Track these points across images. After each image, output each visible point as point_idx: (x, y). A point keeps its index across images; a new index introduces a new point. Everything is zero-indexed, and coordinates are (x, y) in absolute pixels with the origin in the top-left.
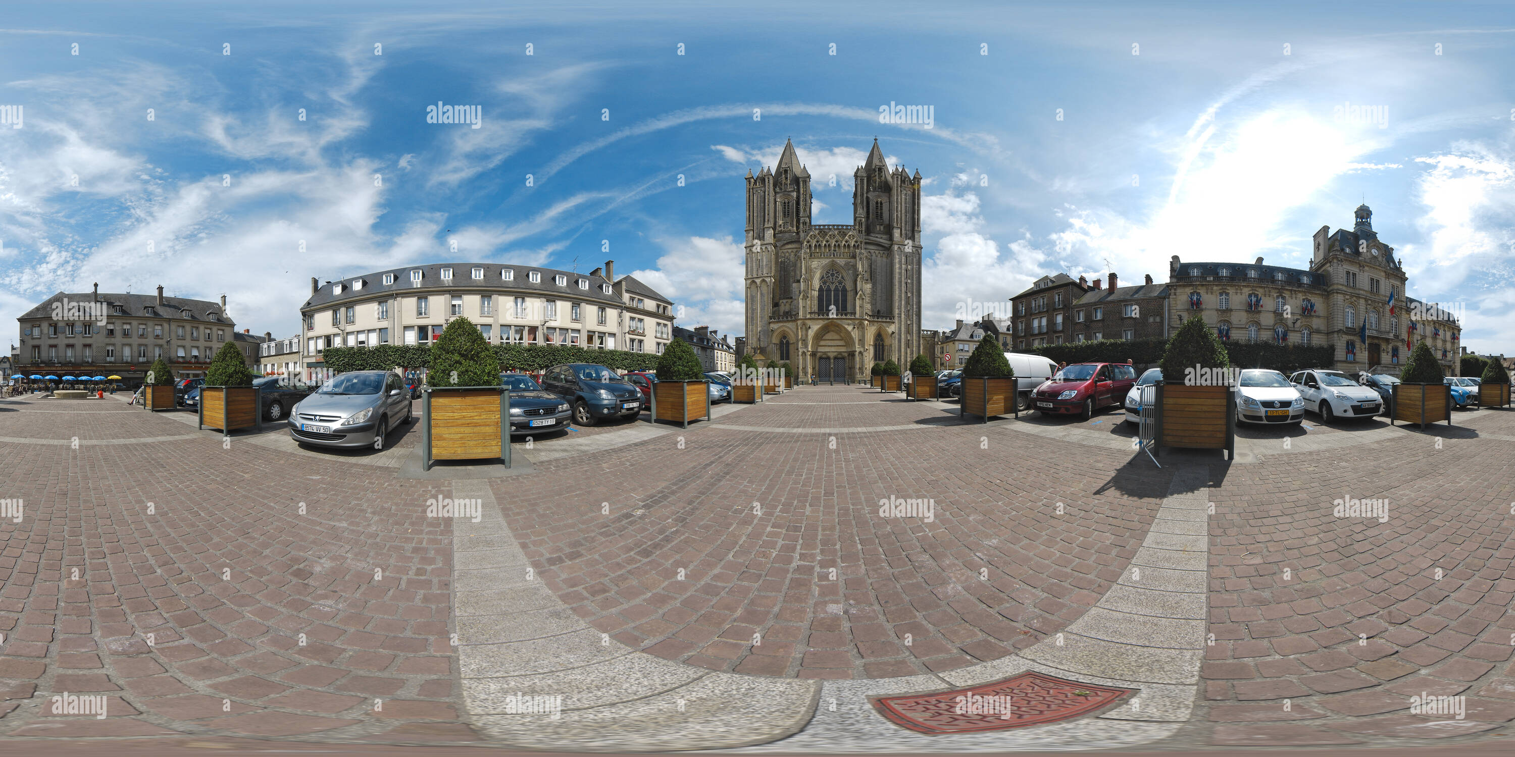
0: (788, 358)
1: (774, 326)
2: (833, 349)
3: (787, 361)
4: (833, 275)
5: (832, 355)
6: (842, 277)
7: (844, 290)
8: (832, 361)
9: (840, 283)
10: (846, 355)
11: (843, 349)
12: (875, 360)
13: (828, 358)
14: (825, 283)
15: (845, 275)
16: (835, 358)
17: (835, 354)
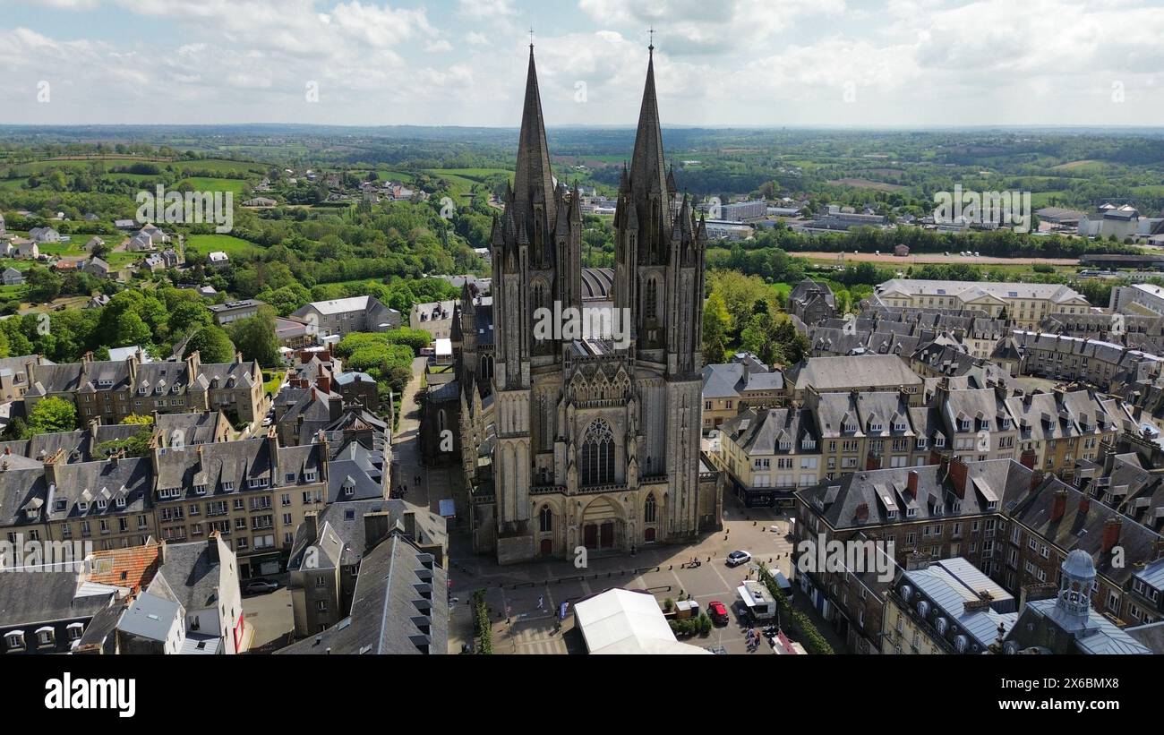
0: (549, 529)
1: (534, 498)
2: (601, 516)
3: (549, 532)
4: (599, 426)
5: (599, 523)
6: (610, 429)
7: (612, 445)
8: (599, 528)
9: (607, 436)
10: (614, 521)
11: (612, 515)
12: (646, 520)
13: (596, 526)
14: (590, 437)
15: (612, 426)
16: (603, 525)
17: (603, 521)
